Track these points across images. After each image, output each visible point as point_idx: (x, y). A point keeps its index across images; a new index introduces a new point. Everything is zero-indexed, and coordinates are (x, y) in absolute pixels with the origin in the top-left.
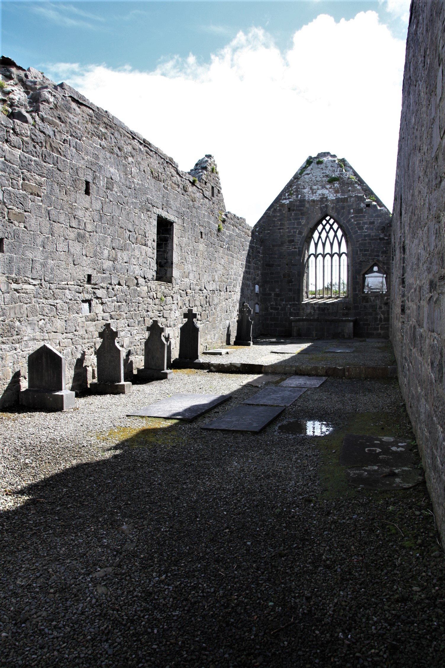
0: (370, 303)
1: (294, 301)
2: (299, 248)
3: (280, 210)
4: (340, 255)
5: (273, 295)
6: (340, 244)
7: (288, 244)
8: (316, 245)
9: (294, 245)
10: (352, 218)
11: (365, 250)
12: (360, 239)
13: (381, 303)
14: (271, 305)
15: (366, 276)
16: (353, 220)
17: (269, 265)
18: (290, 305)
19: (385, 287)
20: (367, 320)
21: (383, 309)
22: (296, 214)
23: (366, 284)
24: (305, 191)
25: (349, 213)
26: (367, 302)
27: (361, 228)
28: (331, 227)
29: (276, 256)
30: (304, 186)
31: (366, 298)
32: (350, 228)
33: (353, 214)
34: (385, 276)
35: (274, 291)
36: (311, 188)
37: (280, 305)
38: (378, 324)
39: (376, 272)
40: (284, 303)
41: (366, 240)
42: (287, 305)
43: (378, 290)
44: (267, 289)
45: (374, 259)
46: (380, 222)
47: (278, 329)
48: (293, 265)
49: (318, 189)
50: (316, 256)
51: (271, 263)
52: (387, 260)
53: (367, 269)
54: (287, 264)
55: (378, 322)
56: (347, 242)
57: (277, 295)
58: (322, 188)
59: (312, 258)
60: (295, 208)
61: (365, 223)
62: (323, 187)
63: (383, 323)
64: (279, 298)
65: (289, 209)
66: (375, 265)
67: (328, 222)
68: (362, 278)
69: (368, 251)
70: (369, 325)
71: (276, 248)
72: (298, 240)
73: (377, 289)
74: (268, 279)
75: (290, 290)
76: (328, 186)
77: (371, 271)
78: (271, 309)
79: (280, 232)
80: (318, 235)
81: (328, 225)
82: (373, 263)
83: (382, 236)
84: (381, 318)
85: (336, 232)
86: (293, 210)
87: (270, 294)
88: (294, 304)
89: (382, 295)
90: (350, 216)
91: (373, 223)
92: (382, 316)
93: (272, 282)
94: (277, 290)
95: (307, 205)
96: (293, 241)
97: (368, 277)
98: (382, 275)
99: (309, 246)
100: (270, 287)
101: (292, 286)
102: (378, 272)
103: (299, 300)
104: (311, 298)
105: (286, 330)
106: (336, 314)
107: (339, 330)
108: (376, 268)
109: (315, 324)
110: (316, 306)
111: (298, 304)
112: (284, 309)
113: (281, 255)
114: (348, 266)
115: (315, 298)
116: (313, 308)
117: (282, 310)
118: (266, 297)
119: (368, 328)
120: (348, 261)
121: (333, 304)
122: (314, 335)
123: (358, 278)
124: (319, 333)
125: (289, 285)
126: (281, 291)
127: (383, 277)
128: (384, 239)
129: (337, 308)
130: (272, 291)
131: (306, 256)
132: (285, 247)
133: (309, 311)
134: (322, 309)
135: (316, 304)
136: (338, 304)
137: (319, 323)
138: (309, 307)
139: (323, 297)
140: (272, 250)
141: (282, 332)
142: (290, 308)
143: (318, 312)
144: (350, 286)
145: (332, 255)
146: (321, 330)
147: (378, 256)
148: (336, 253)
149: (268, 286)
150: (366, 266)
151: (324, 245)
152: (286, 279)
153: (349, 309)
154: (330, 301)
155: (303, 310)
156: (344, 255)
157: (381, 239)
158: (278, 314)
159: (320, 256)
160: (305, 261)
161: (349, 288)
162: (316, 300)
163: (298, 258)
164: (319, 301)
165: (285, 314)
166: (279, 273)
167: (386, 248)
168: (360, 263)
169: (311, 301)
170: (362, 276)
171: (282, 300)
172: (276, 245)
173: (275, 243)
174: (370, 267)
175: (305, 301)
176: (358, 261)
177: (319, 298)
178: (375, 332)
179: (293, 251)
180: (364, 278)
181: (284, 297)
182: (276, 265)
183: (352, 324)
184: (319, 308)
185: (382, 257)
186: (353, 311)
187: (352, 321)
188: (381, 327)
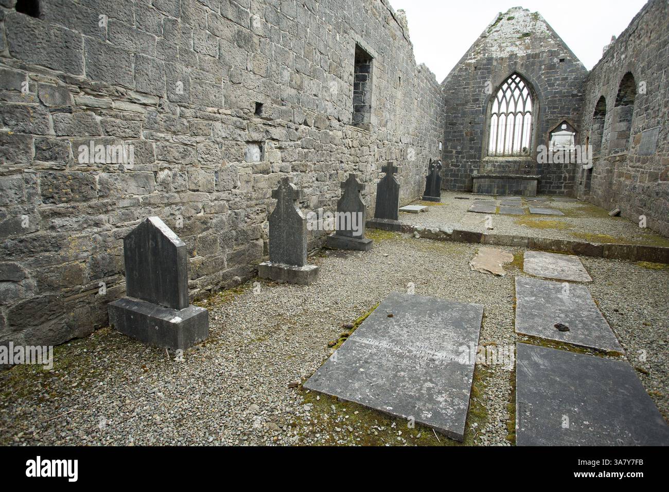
1: (475, 158)
2: (483, 107)
3: (466, 69)
4: (524, 114)
5: (454, 152)
6: (524, 103)
7: (472, 103)
8: (500, 104)
9: (479, 104)
10: (542, 74)
11: (555, 108)
12: (549, 97)
14: (452, 162)
15: (553, 134)
16: (543, 77)
17: (453, 124)
18: (471, 162)
19: (573, 145)
20: (550, 178)
21: (569, 168)
22: (482, 73)
23: (552, 142)
24: (493, 49)
25: (540, 69)
27: (551, 85)
28: (517, 86)
29: (460, 115)
30: (492, 44)
32: (539, 85)
33: (544, 70)
34: (574, 134)
35: (456, 148)
36: (500, 46)
37: (461, 162)
38: (562, 183)
39: (565, 130)
40: (465, 160)
41: (556, 97)
42: (468, 162)
44: (449, 147)
45: (562, 117)
46: (574, 78)
47: (457, 185)
48: (477, 123)
49: (507, 46)
50: (499, 115)
51: (454, 121)
52: (578, 117)
53: (554, 127)
54: (470, 123)
55: (562, 181)
56: (533, 101)
57: (458, 153)
58: (512, 45)
59: (495, 117)
60: (482, 67)
61: (556, 79)
62: (513, 44)
63: (567, 182)
64: (460, 156)
65: (476, 67)
66: (565, 122)
67: (513, 81)
68: (548, 137)
69: (557, 108)
70: (551, 183)
71: (460, 108)
72: (483, 99)
73: (564, 147)
74: (450, 138)
75: (471, 148)
76: (518, 43)
77: (558, 129)
78: (452, 166)
79: (465, 92)
80: (502, 94)
81: (513, 83)
82: (562, 121)
83: (575, 92)
84: (565, 177)
85: (521, 91)
86: (480, 69)
87: (452, 152)
88: (474, 162)
90: (540, 73)
91: (566, 78)
92: (567, 175)
93: (454, 140)
94: (459, 148)
95: (495, 63)
96: (478, 100)
97: (555, 135)
98: (571, 133)
99: (492, 105)
100: (452, 145)
101: (474, 144)
102: (567, 130)
103: (479, 158)
104: (491, 156)
105: (465, 186)
106: (517, 172)
107: (522, 188)
108: (564, 126)
109: (497, 180)
110: (496, 164)
111: (479, 162)
112: (464, 166)
113: (464, 114)
114: (532, 124)
115: (496, 156)
116: (494, 166)
117: (462, 167)
118: (447, 154)
119: (550, 187)
120: (532, 119)
121: (515, 162)
122: (496, 192)
123: (542, 136)
124: (501, 190)
125: (471, 143)
126: (462, 149)
127: (571, 135)
128: (578, 96)
129: (519, 165)
130: (453, 149)
131: (489, 114)
132: (469, 106)
133: (489, 168)
134: (503, 167)
135: (497, 162)
136: (520, 162)
137: (501, 180)
138: (490, 164)
139: (504, 156)
140: (456, 109)
141: (461, 187)
142: (471, 165)
143: (498, 169)
144: (533, 144)
145: (515, 114)
146: (503, 187)
147: (568, 113)
148: (520, 112)
149: (449, 144)
150: (553, 124)
151: (508, 104)
152: (469, 138)
153: (532, 167)
154: (511, 159)
155: (484, 167)
156: (528, 114)
157: (573, 96)
158: (458, 170)
159: (503, 115)
160: (488, 120)
161: (532, 147)
162: (496, 158)
163: (481, 116)
164: (501, 159)
165: (465, 171)
166: (461, 131)
167: (578, 105)
168: (547, 121)
169: (492, 159)
170: (548, 134)
171: (463, 157)
172: (461, 105)
173: (459, 102)
174: (558, 124)
175: (486, 159)
176: (545, 119)
177: (499, 156)
178: (557, 191)
179: (477, 110)
180: (551, 136)
181: (465, 155)
182: (459, 124)
183: (536, 182)
184: (499, 166)
185: (572, 114)
186: (535, 170)
187: (537, 179)
188: (564, 186)
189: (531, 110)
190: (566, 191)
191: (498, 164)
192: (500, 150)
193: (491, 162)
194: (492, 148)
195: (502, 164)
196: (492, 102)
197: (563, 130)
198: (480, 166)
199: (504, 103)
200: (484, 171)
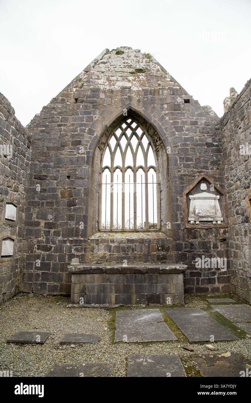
0: (199, 239)
1: (77, 235)
3: (63, 100)
4: (146, 170)
5: (43, 224)
6: (146, 155)
7: (71, 146)
8: (113, 154)
10: (165, 114)
11: (188, 160)
12: (179, 144)
13: (216, 240)
14: (39, 242)
15: (190, 196)
16: (167, 118)
17: (42, 178)
18: (71, 242)
19: (219, 214)
21: (219, 249)
22: (86, 107)
23: (191, 209)
24: (100, 82)
25: (162, 108)
26: (195, 237)
27: (180, 129)
28: (134, 133)
29: (52, 164)
30: (98, 76)
31: (192, 232)
32: (163, 128)
33: (167, 110)
35: (45, 219)
36: (108, 80)
37: (54, 243)
38: (214, 274)
39: (205, 191)
40: (60, 238)
41: (188, 145)
42: (65, 242)
43: (210, 219)
44: (34, 216)
45: (200, 172)
46: (206, 123)
47: (48, 283)
48: (79, 178)
49: (117, 81)
50: (112, 170)
51: (44, 174)
52: (220, 174)
53: (191, 187)
54: (69, 177)
56: (156, 152)
57: (49, 225)
58: (123, 80)
60: (85, 99)
61: (184, 123)
62: (124, 78)
64: (52, 231)
65: (76, 100)
66: (204, 180)
67: (129, 126)
68: (185, 201)
69: (191, 160)
71: (52, 153)
72: (87, 141)
73: (208, 217)
74: (36, 200)
75: (71, 218)
76: (131, 78)
77: (196, 189)
78: (38, 249)
79: (60, 130)
80: (115, 142)
81: (129, 130)
82: (200, 178)
83: (210, 140)
85: (140, 139)
86: (82, 102)
87: (38, 224)
88: (76, 241)
89: (217, 228)
90: (163, 112)
91: (195, 123)
93: (43, 203)
94: (50, 217)
95: (102, 96)
97: (194, 199)
99: (102, 155)
100: (38, 212)
101: (74, 210)
102: (208, 191)
103: (84, 234)
104: (105, 232)
105: (62, 285)
106: (146, 258)
107: (158, 290)
108: (203, 186)
109: (114, 277)
110: (113, 245)
111: (85, 241)
112: (59, 249)
113: (59, 163)
114: (159, 184)
115: (111, 231)
116: (109, 248)
117: (56, 251)
118: (30, 227)
119: (198, 280)
120: (158, 177)
121: (142, 241)
122: (113, 300)
123: (177, 199)
124: (122, 296)
125: (70, 210)
126: (56, 218)
127: (215, 199)
128: (213, 145)
129: (149, 247)
130: (41, 218)
131: (97, 168)
132: (66, 151)
133: (101, 253)
134: (124, 250)
135: (113, 241)
136: (149, 241)
137: (121, 277)
138: (102, 246)
139: (123, 231)
140: (47, 155)
141: (55, 288)
142: (70, 248)
143: (116, 254)
144: (164, 213)
145: (135, 170)
146: (127, 289)
147: (206, 168)
148: (141, 167)
149: (35, 212)
150: (190, 182)
151: (123, 155)
152: (66, 200)
153: (167, 250)
154: (134, 236)
155: (92, 251)
156: (152, 170)
157: (209, 145)
158: (50, 257)
159: (118, 171)
160: (96, 175)
161: (162, 217)
162: (111, 234)
163: (86, 167)
164: (119, 236)
165: (61, 258)
166: (54, 190)
167: (217, 157)
168: (181, 178)
169: (105, 236)
170: (185, 197)
171: (57, 234)
172: (53, 148)
173: (51, 145)
174: (196, 182)
175: (97, 236)
176: (177, 174)
177: (116, 232)
178: (210, 287)
179: (78, 157)
180: (188, 200)
181: (60, 229)
182: (51, 178)
183: (181, 276)
184: (118, 248)
185: (212, 169)
186: (173, 253)
187: (183, 272)
188: (218, 278)
189: (154, 165)
190: (221, 286)
191: (116, 244)
192: (118, 223)
193: (104, 241)
194: (105, 221)
195: (122, 245)
196: (102, 150)
197: (203, 191)
198: (85, 249)
199: (118, 154)
200: (93, 257)
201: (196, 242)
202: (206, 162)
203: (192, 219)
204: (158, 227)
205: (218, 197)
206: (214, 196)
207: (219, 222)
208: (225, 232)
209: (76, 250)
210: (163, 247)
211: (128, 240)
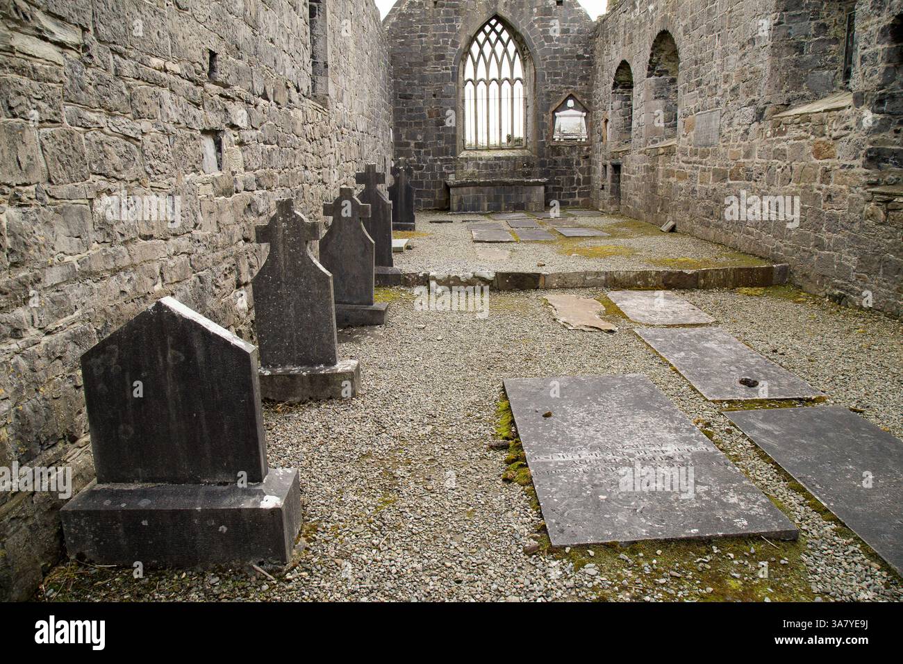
0: (563, 157)
1: (447, 154)
2: (452, 68)
3: (421, 4)
4: (512, 82)
5: (412, 145)
6: (512, 64)
7: (434, 61)
8: (476, 64)
9: (446, 64)
10: (535, 21)
11: (556, 74)
12: (548, 57)
13: (579, 157)
14: (411, 162)
15: (557, 114)
16: (536, 26)
17: (407, 97)
18: (441, 160)
19: (584, 131)
20: (560, 182)
21: (582, 166)
23: (557, 127)
25: (531, 14)
26: (559, 155)
27: (548, 40)
28: (499, 37)
31: (556, 150)
32: (531, 37)
33: (536, 15)
35: (415, 139)
37: (425, 162)
39: (572, 108)
40: (431, 157)
41: (557, 58)
42: (436, 161)
43: (574, 137)
44: (403, 137)
45: (567, 88)
46: (578, 30)
48: (446, 97)
50: (475, 83)
51: (409, 92)
52: (588, 90)
53: (558, 104)
54: (434, 96)
55: (575, 185)
56: (524, 61)
57: (419, 145)
60: (445, 2)
63: (582, 186)
64: (423, 150)
65: (436, 3)
66: (571, 97)
67: (493, 28)
68: (550, 118)
69: (559, 74)
70: (561, 189)
71: (415, 69)
72: (452, 55)
73: (573, 134)
74: (404, 120)
75: (440, 137)
77: (563, 106)
79: (421, 42)
80: (478, 49)
81: (493, 33)
82: (567, 94)
83: (581, 52)
84: (579, 179)
85: (505, 45)
86: (443, 6)
87: (408, 144)
88: (446, 160)
89: (581, 145)
90: (532, 19)
91: (566, 31)
92: (581, 176)
93: (411, 124)
94: (419, 137)
96: (443, 57)
97: (560, 116)
99: (464, 66)
100: (407, 132)
101: (443, 129)
102: (575, 108)
103: (454, 154)
104: (470, 150)
105: (435, 201)
106: (513, 173)
107: (523, 200)
108: (570, 103)
109: (487, 189)
110: (481, 162)
111: (454, 160)
112: (431, 168)
113: (423, 79)
114: (525, 99)
115: (477, 149)
116: (478, 166)
117: (428, 169)
118: (402, 148)
119: (560, 195)
120: (525, 91)
121: (508, 159)
122: (486, 207)
123: (543, 117)
124: (494, 204)
125: (439, 130)
126: (425, 138)
127: (581, 116)
128: (584, 58)
129: (515, 164)
130: (411, 139)
131: (461, 81)
132: (430, 67)
133: (470, 170)
134: (491, 167)
135: (481, 159)
136: (515, 159)
137: (493, 189)
138: (471, 164)
139: (488, 149)
140: (409, 71)
141: (429, 204)
142: (441, 167)
143: (484, 171)
144: (530, 130)
145: (500, 82)
146: (497, 199)
147: (574, 83)
148: (507, 79)
149: (404, 131)
150: (557, 98)
151: (487, 65)
152: (434, 119)
153: (532, 166)
154: (501, 154)
155: (462, 169)
156: (518, 82)
157: (579, 57)
158: (422, 176)
159: (482, 83)
160: (461, 90)
161: (528, 134)
162: (478, 152)
163: (451, 84)
164: (485, 154)
165: (433, 176)
166: (421, 110)
167: (586, 71)
168: (548, 95)
169: (472, 154)
170: (551, 115)
171: (427, 153)
172: (416, 64)
173: (413, 60)
174: (562, 100)
175: (463, 154)
176: (544, 91)
177: (482, 150)
178: (570, 200)
179: (443, 74)
180: (554, 118)
181: (430, 149)
182: (417, 97)
183: (542, 188)
184: (485, 165)
185: (580, 85)
186: (538, 169)
187: (544, 184)
188: (579, 193)
189: (521, 77)
190: (581, 200)
191: (484, 162)
192: (482, 140)
193: (472, 159)
194: (469, 138)
195: (489, 162)
196: (464, 60)
197: (570, 108)
198: (455, 167)
199: (481, 63)
200: (464, 174)
201: (559, 159)
202: (574, 77)
203: (556, 137)
204: (524, 145)
205: (584, 114)
206: (580, 113)
207: (583, 140)
208: (588, 150)
209: (447, 168)
210: (528, 164)
211: (495, 158)
